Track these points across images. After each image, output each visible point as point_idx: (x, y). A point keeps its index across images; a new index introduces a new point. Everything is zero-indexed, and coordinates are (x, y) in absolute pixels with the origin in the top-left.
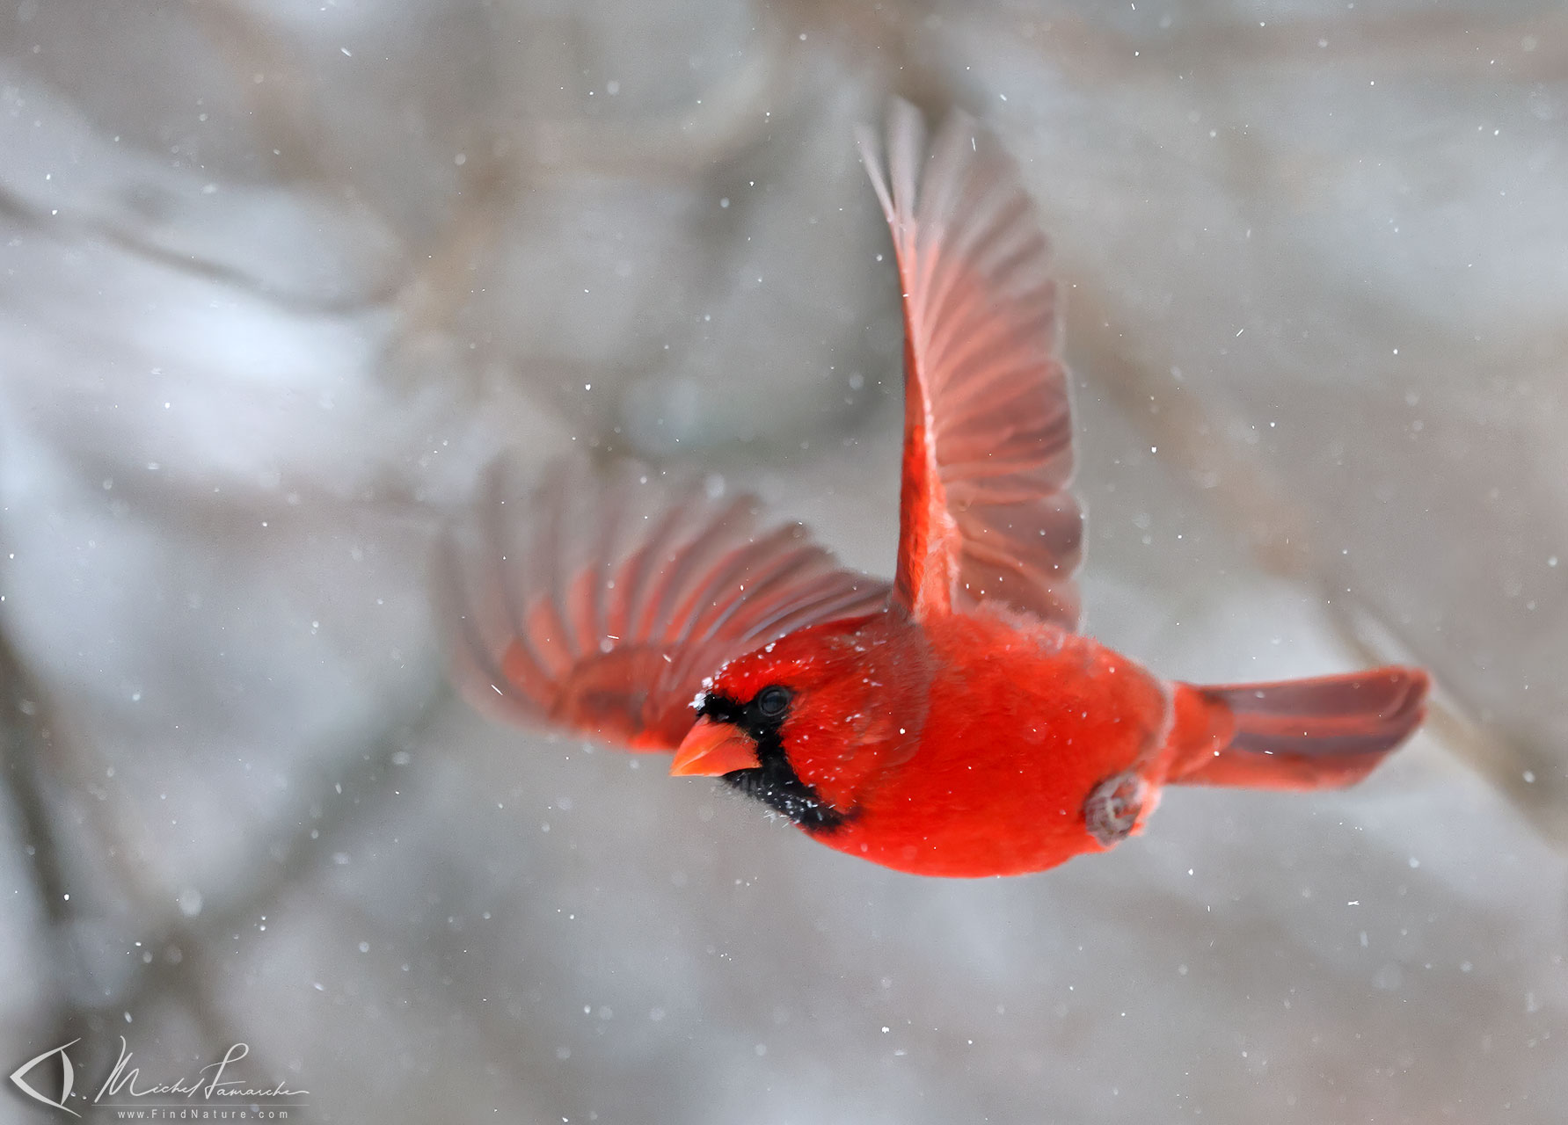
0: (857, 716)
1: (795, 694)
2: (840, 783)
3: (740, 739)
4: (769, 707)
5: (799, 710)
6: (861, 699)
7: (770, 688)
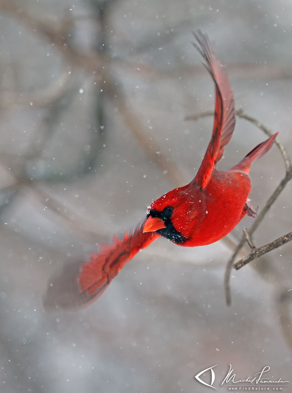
0: (190, 212)
1: (173, 208)
2: (187, 230)
3: (160, 221)
4: (167, 212)
5: (175, 212)
6: (190, 207)
7: (167, 207)
